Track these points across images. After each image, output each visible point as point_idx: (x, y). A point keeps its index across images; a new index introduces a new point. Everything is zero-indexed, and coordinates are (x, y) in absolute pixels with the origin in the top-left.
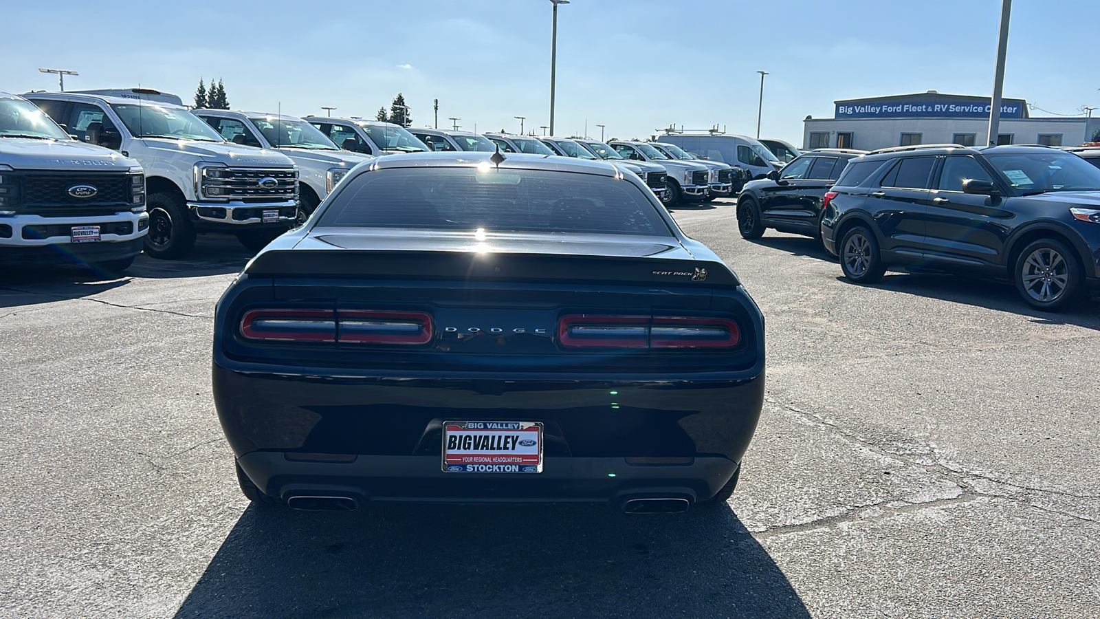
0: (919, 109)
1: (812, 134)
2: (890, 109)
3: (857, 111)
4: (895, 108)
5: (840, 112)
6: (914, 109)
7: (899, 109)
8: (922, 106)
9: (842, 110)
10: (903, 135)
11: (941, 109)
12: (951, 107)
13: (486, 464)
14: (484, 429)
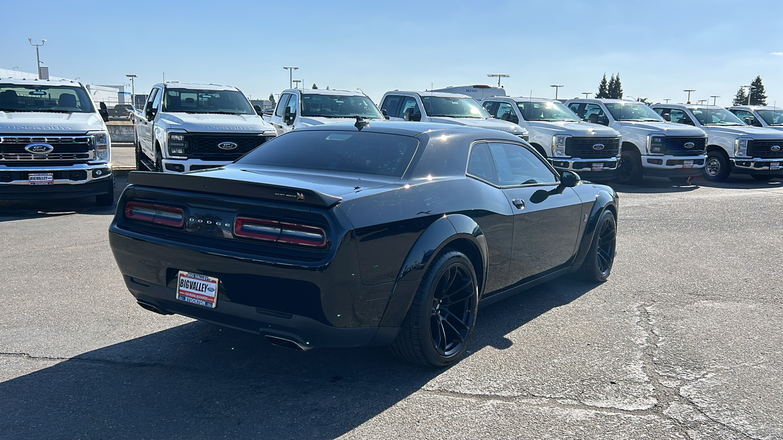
13: (193, 298)
14: (194, 278)
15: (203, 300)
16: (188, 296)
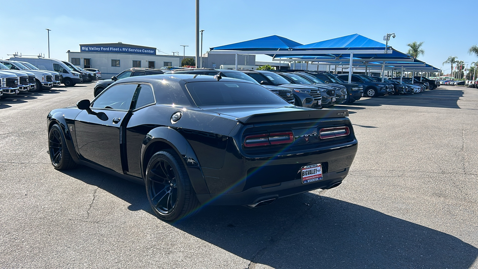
0: (116, 49)
1: (72, 59)
2: (104, 49)
3: (90, 49)
4: (106, 49)
5: (83, 49)
6: (114, 49)
7: (108, 49)
8: (117, 48)
9: (83, 48)
10: (112, 60)
11: (125, 50)
12: (129, 49)
13: (311, 179)
14: (310, 168)
15: (316, 178)
16: (309, 179)
